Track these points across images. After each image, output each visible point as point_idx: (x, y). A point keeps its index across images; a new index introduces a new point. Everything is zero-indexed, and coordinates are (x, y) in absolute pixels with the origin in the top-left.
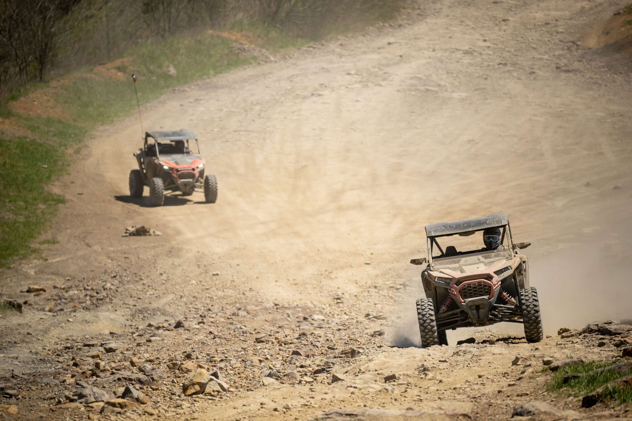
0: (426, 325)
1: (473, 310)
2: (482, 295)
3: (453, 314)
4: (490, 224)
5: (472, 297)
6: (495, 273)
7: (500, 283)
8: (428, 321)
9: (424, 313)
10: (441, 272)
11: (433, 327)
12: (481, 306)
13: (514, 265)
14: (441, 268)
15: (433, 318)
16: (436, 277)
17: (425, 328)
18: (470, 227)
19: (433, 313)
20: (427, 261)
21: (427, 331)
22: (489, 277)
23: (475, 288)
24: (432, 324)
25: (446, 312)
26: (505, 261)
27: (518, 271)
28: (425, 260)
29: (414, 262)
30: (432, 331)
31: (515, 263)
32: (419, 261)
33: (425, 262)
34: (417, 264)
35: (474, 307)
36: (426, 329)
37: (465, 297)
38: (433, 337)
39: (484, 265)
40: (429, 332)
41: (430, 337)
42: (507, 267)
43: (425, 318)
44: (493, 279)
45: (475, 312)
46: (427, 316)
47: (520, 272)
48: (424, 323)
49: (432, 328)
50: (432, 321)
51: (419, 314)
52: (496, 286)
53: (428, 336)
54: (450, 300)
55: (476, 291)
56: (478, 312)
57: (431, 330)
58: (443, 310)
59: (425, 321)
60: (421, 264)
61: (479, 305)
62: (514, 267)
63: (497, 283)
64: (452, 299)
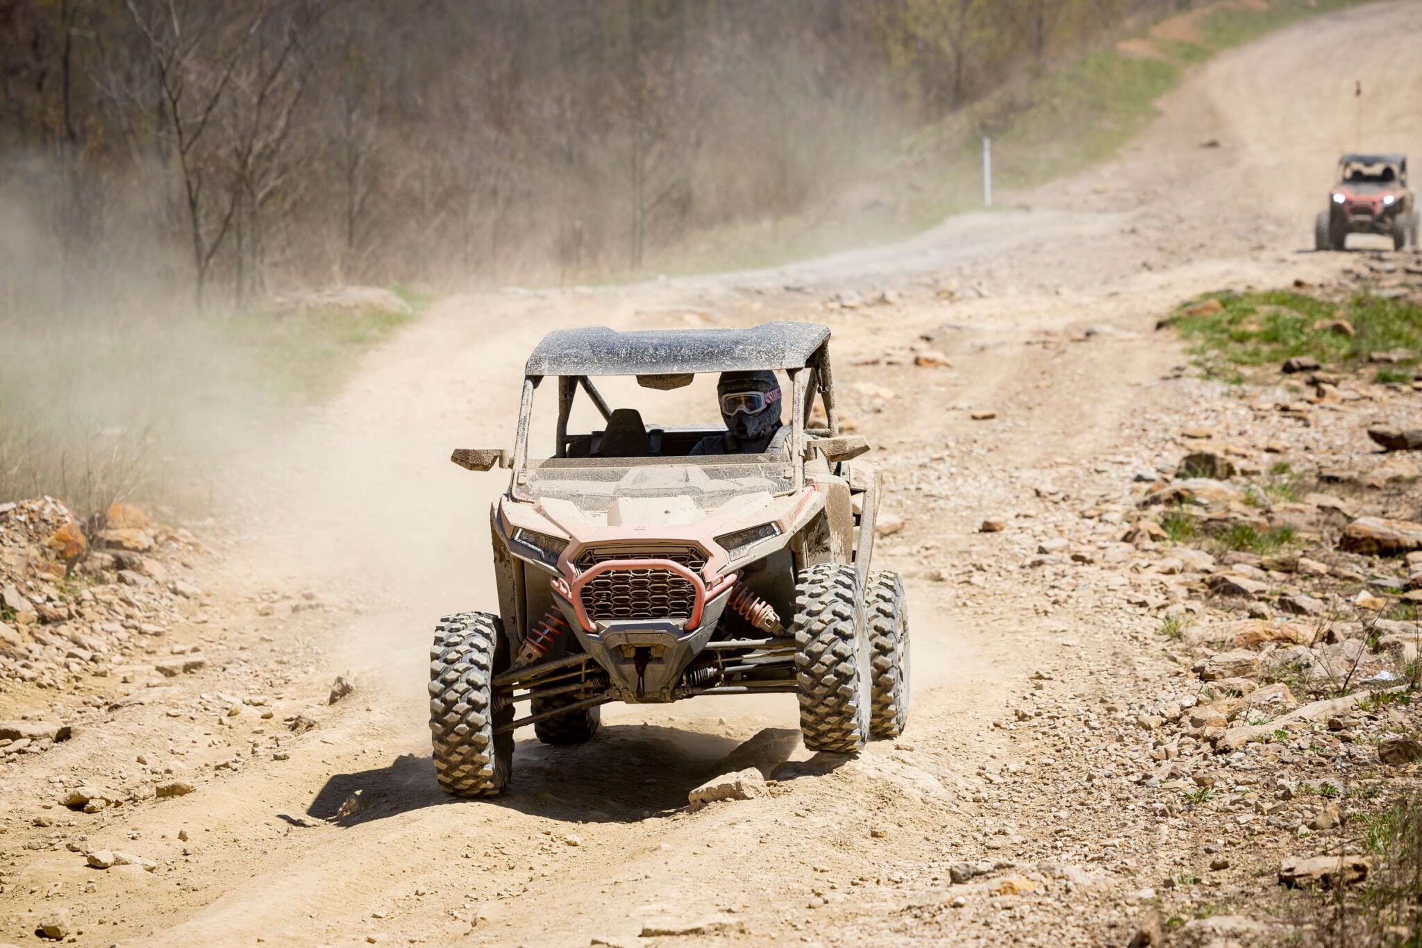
0: (451, 717)
1: (626, 661)
2: (662, 614)
3: (564, 670)
4: (743, 359)
5: (628, 618)
6: (718, 540)
7: (733, 577)
8: (463, 706)
9: (451, 675)
10: (540, 510)
11: (476, 728)
12: (654, 653)
13: (792, 518)
14: (547, 495)
15: (483, 697)
16: (516, 529)
17: (450, 728)
18: (675, 360)
19: (481, 677)
20: (507, 463)
21: (453, 738)
22: (694, 555)
23: (642, 585)
24: (474, 716)
25: (538, 662)
26: (766, 497)
27: (813, 536)
28: (501, 458)
29: (466, 459)
30: (471, 744)
31: (797, 511)
32: (481, 458)
33: (501, 466)
34: (472, 467)
35: (632, 653)
36: (452, 731)
37: (603, 612)
38: (473, 763)
39: (693, 505)
40: (461, 744)
41: (464, 762)
42: (769, 524)
43: (451, 695)
44: (710, 560)
45: (630, 669)
46: (461, 686)
47: (819, 541)
48: (446, 712)
49: (472, 733)
50: (477, 707)
51: (435, 675)
52: (716, 589)
53: (455, 758)
54: (556, 621)
55: (643, 596)
56: (641, 672)
57: (466, 740)
58: (530, 656)
59: (450, 705)
60: (486, 468)
61: (648, 649)
62: (793, 526)
63: (722, 579)
64: (563, 619)
